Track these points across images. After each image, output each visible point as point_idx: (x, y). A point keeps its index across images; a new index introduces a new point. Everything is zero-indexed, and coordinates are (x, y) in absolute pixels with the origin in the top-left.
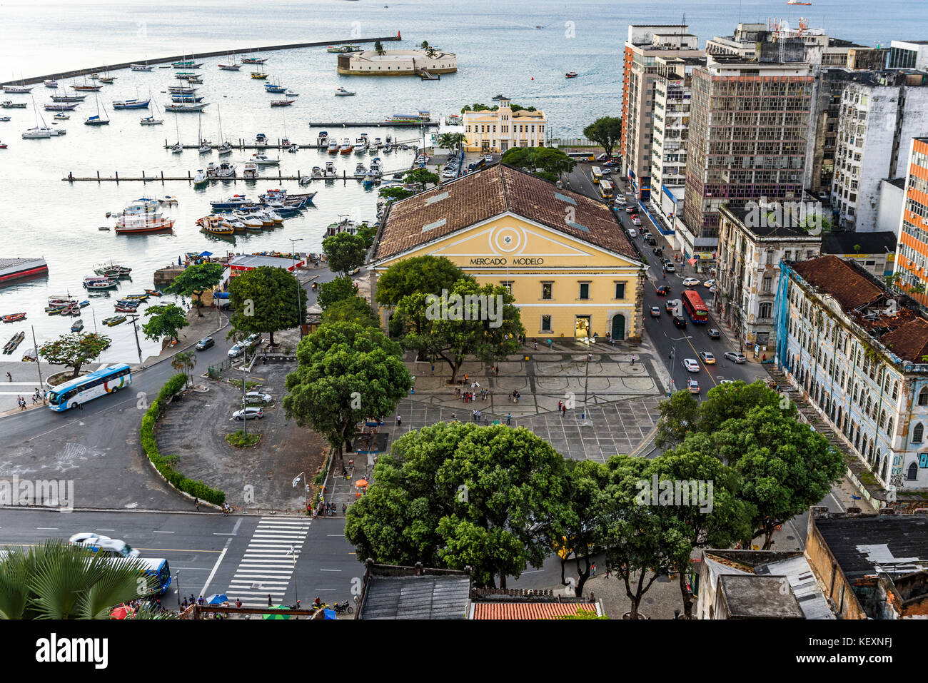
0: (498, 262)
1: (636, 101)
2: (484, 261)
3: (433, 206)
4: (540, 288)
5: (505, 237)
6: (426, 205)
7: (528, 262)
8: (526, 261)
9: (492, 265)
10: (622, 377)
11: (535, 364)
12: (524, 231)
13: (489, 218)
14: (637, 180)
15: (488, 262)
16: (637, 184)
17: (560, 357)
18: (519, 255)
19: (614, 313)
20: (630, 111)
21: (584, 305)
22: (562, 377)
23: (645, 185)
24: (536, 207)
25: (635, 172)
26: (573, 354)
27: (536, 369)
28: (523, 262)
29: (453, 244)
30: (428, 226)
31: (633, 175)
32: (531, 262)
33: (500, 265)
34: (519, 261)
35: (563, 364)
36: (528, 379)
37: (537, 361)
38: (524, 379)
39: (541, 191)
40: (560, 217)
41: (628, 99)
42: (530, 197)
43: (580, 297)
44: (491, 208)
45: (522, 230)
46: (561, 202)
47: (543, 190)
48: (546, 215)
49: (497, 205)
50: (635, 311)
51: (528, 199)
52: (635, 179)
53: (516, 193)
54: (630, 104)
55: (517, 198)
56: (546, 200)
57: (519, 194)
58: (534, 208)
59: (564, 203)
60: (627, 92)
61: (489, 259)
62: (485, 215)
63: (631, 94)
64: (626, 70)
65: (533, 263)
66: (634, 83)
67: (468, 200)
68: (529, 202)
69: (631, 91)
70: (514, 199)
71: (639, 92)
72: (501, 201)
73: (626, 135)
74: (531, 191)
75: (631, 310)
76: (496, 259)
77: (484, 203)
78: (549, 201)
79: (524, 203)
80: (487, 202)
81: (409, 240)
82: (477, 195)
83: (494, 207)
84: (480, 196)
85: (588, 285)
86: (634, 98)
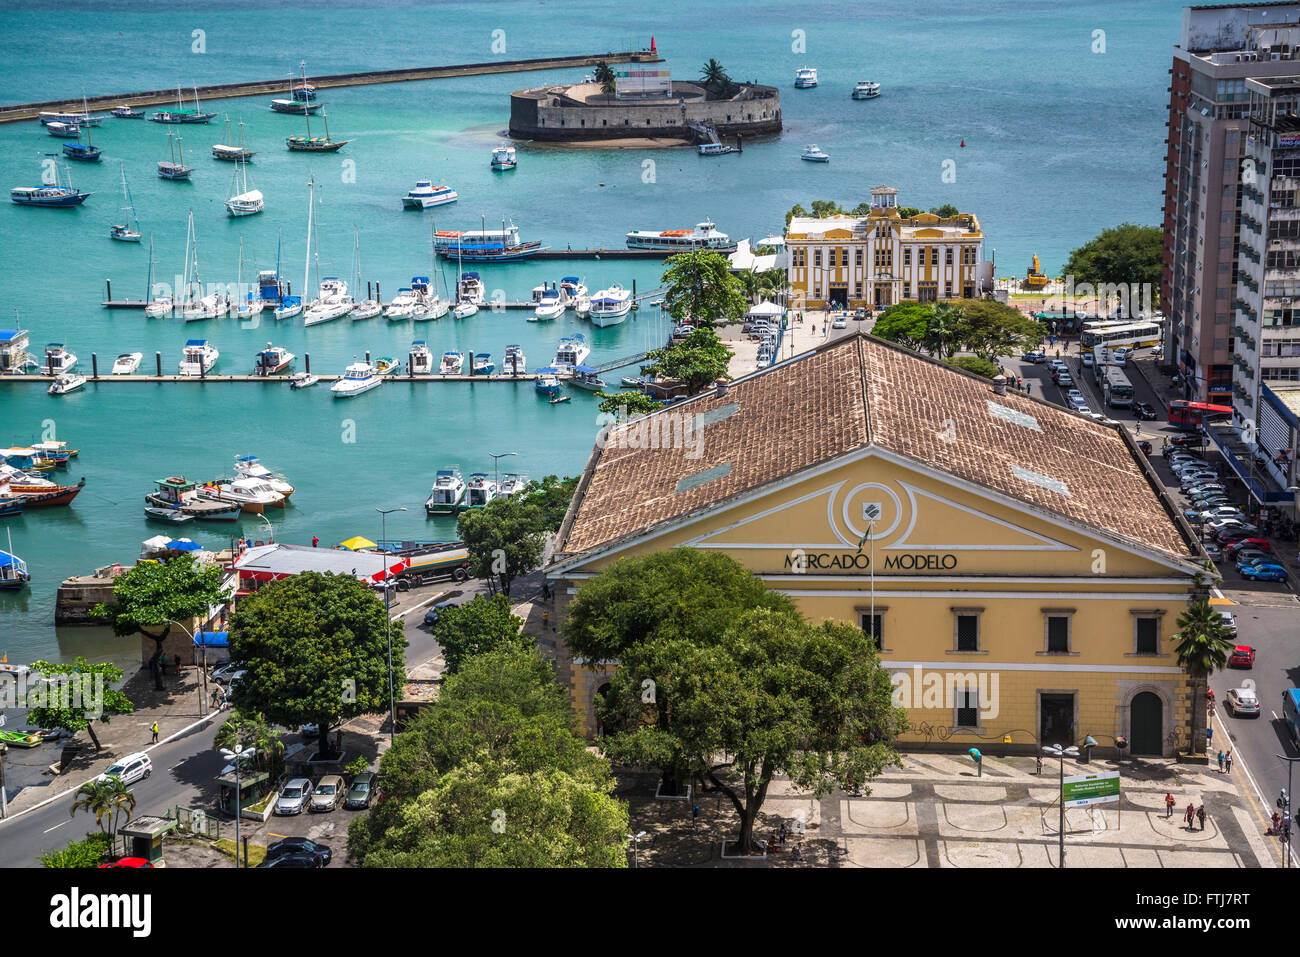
0: (848, 562)
1: (1196, 187)
2: (818, 559)
5: (866, 506)
7: (921, 562)
8: (915, 561)
9: (836, 568)
10: (1155, 848)
11: (939, 806)
12: (910, 490)
13: (828, 459)
14: (1199, 372)
15: (824, 561)
16: (1200, 382)
17: (1002, 793)
18: (900, 546)
19: (1133, 688)
20: (1183, 211)
21: (1056, 667)
22: (1008, 841)
23: (1219, 383)
24: (940, 436)
25: (1195, 353)
26: (1034, 786)
27: (941, 821)
28: (907, 561)
29: (744, 521)
31: (1189, 361)
32: (927, 562)
33: (854, 569)
34: (899, 562)
35: (1007, 808)
36: (922, 843)
37: (946, 801)
38: (911, 843)
39: (955, 398)
40: (997, 459)
41: (1177, 183)
42: (928, 413)
43: (1047, 649)
44: (833, 439)
45: (906, 488)
46: (1002, 425)
47: (959, 397)
48: (963, 454)
49: (848, 432)
50: (1187, 685)
51: (922, 417)
52: (1193, 368)
53: (893, 403)
54: (1182, 194)
55: (894, 416)
56: (967, 420)
57: (900, 405)
58: (934, 439)
59: (1009, 427)
60: (1176, 165)
61: (828, 556)
62: (819, 453)
63: (1184, 171)
64: (1173, 113)
65: (932, 565)
66: (1192, 145)
67: (784, 419)
68: (924, 424)
69: (1186, 163)
70: (888, 418)
71: (1203, 165)
72: (857, 423)
73: (1172, 268)
74: (931, 398)
75: (1178, 682)
76: (844, 556)
77: (819, 427)
78: (973, 423)
79: (911, 427)
80: (826, 424)
81: (646, 511)
82: (804, 409)
83: (840, 435)
84: (811, 411)
85: (1066, 619)
86: (1191, 180)
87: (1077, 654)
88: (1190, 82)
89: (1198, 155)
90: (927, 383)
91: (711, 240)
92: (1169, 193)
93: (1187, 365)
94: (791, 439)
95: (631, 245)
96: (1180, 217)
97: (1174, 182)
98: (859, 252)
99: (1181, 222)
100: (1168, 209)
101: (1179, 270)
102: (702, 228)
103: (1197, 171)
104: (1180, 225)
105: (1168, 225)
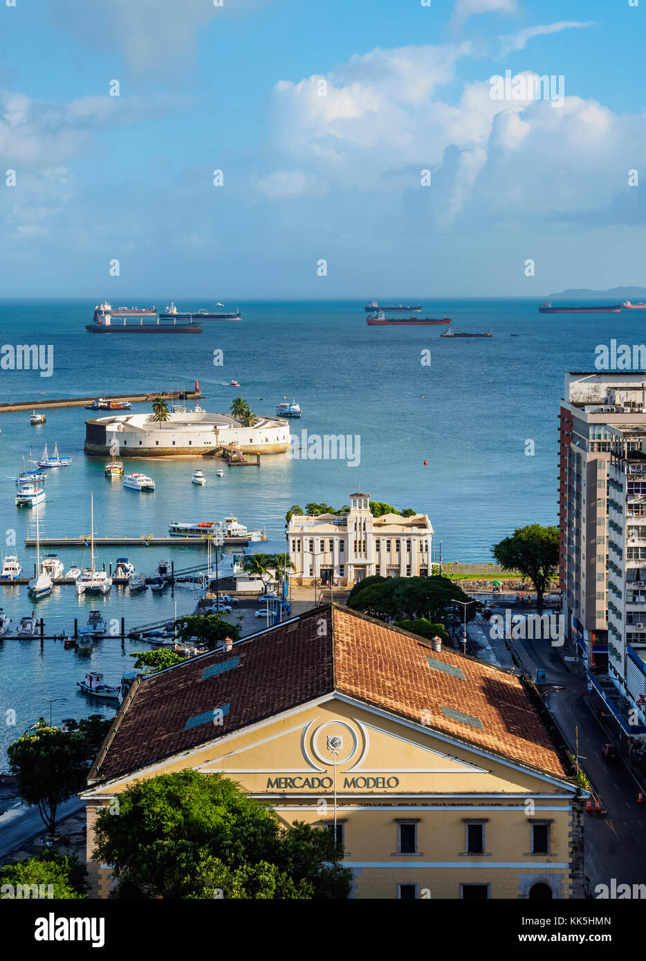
0: (316, 783)
1: (578, 499)
2: (293, 781)
3: (211, 681)
4: (395, 833)
5: (330, 739)
6: (199, 680)
7: (371, 783)
8: (367, 782)
9: (307, 788)
12: (366, 726)
14: (586, 635)
15: (298, 783)
16: (587, 643)
18: (356, 770)
19: (531, 879)
20: (571, 516)
21: (475, 865)
23: (600, 645)
24: (388, 684)
25: (583, 620)
28: (361, 783)
29: (237, 751)
30: (198, 718)
31: (579, 626)
32: (376, 784)
33: (321, 789)
34: (355, 783)
39: (402, 655)
40: (431, 702)
41: (567, 495)
42: (381, 666)
43: (467, 850)
44: (306, 687)
45: (361, 725)
46: (437, 675)
47: (406, 653)
48: (406, 698)
49: (318, 681)
50: (570, 877)
51: (376, 668)
52: (582, 632)
53: (354, 658)
54: (570, 503)
55: (355, 668)
56: (410, 671)
57: (360, 659)
58: (384, 686)
59: (442, 676)
60: (565, 483)
61: (301, 779)
62: (295, 698)
63: (570, 487)
64: (562, 446)
65: (381, 785)
66: (575, 469)
67: (272, 670)
68: (377, 674)
69: (571, 482)
70: (350, 670)
71: (583, 484)
72: (326, 673)
73: (566, 558)
74: (384, 654)
75: (563, 875)
76: (313, 779)
77: (297, 677)
78: (415, 673)
79: (367, 676)
80: (303, 674)
81: (162, 744)
82: (287, 663)
83: (312, 683)
84: (293, 664)
85: (481, 826)
86: (575, 494)
87: (489, 854)
88: (572, 425)
89: (579, 476)
90: (382, 642)
91: (233, 530)
92: (562, 503)
93: (578, 630)
94: (275, 686)
95: (173, 533)
96: (569, 521)
97: (565, 495)
98: (342, 542)
99: (570, 525)
100: (561, 514)
101: (570, 559)
102: (227, 521)
103: (579, 488)
104: (569, 527)
105: (562, 526)
